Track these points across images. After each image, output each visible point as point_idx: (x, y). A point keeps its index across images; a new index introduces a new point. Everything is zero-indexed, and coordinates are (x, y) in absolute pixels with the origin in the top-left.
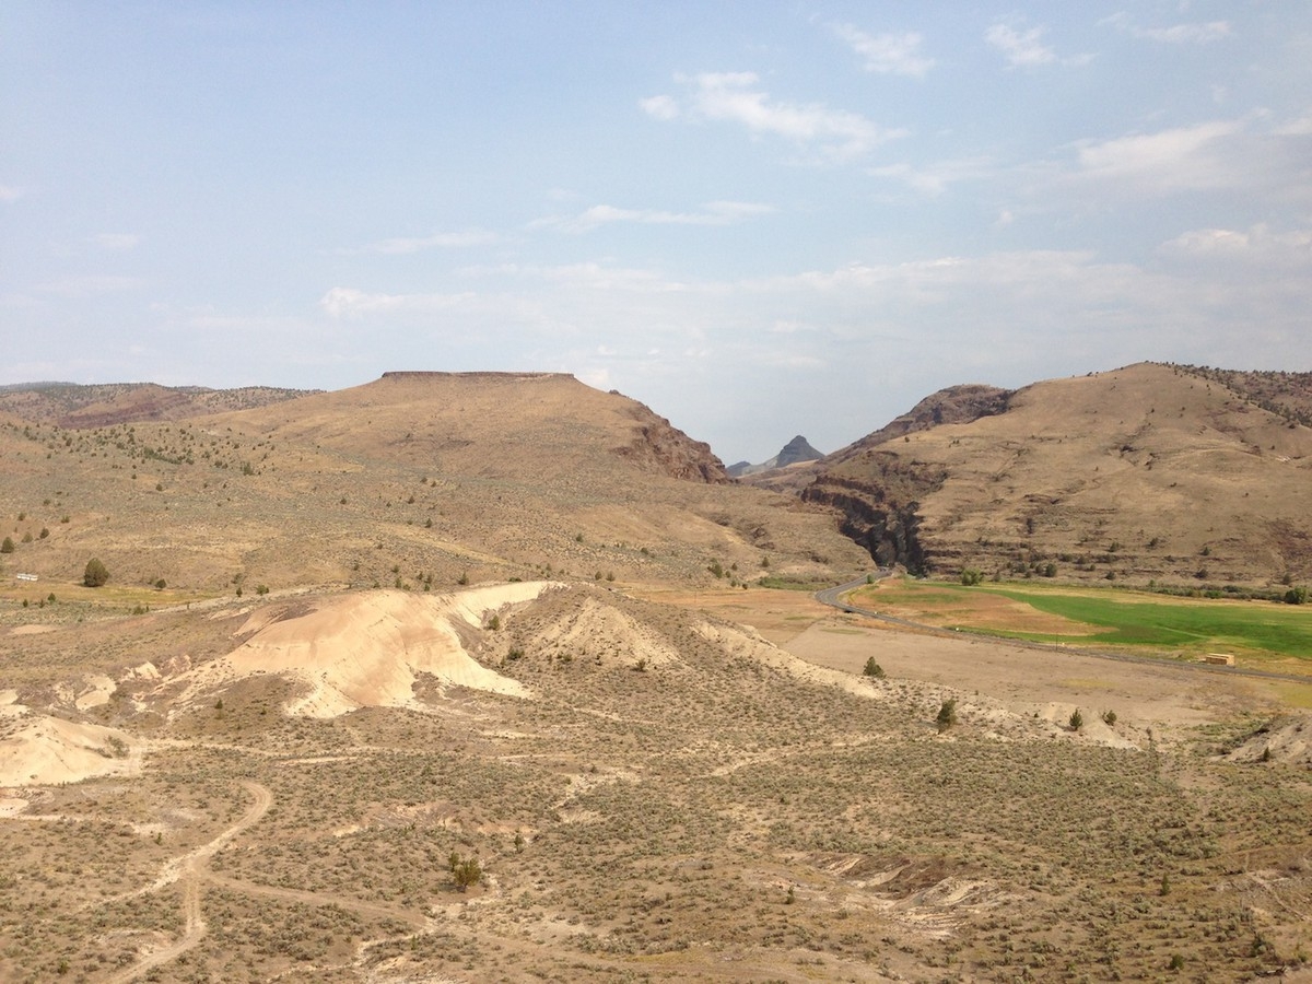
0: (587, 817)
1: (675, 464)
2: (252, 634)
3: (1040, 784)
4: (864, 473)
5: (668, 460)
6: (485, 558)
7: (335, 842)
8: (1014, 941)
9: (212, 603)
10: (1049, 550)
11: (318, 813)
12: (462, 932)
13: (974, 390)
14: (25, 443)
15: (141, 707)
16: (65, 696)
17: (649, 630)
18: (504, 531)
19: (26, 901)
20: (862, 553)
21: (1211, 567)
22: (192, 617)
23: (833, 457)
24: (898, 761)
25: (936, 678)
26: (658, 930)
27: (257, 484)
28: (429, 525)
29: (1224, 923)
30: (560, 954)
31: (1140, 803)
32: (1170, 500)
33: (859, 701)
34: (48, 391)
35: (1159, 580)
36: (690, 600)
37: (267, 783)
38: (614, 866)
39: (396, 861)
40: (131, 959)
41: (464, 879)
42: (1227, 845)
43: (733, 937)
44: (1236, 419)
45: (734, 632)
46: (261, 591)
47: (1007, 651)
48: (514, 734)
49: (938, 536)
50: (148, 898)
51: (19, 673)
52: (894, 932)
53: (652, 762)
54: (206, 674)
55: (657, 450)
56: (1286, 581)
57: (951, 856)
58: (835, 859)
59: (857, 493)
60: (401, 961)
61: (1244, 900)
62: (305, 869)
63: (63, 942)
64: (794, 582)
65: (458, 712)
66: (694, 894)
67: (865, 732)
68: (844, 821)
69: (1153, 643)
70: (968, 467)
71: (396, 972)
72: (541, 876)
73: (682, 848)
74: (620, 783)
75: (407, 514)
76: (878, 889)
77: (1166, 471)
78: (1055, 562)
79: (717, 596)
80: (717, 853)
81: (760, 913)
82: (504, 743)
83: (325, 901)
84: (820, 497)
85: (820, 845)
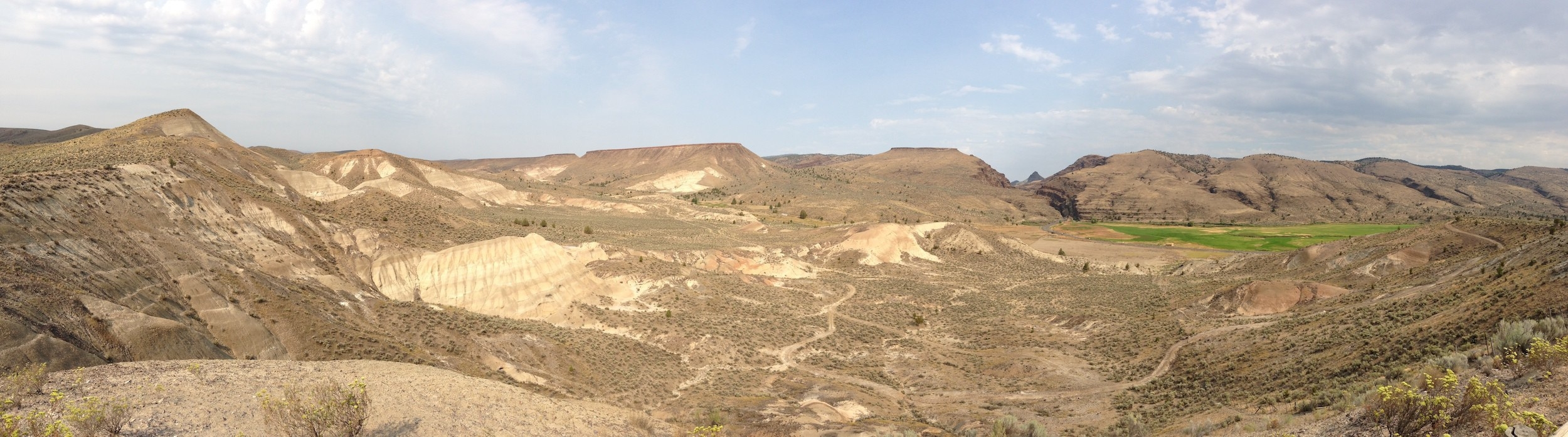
0: (961, 304)
1: (993, 181)
2: (849, 236)
3: (1116, 288)
4: (1058, 185)
5: (991, 179)
6: (926, 213)
7: (875, 306)
8: (1108, 339)
9: (837, 225)
10: (1119, 211)
11: (870, 296)
12: (918, 339)
13: (1095, 156)
14: (784, 173)
15: (816, 257)
16: (795, 252)
17: (983, 240)
18: (932, 204)
19: (783, 312)
20: (1057, 213)
21: (1167, 216)
22: (831, 230)
23: (1047, 179)
24: (1070, 283)
25: (1083, 255)
26: (985, 341)
27: (850, 186)
28: (906, 201)
29: (1171, 325)
30: (951, 349)
31: (1146, 291)
32: (1155, 194)
33: (1057, 264)
34: (791, 157)
35: (1152, 221)
36: (998, 229)
37: (854, 285)
38: (970, 320)
39: (895, 314)
40: (813, 335)
41: (918, 322)
42: (1171, 301)
43: (1012, 344)
44: (1174, 169)
45: (1013, 241)
46: (852, 222)
47: (1106, 245)
48: (935, 275)
49: (1083, 207)
50: (818, 317)
51: (782, 244)
52: (1068, 340)
53: (984, 286)
54: (835, 249)
55: (987, 176)
56: (1188, 220)
57: (1087, 313)
58: (1048, 317)
59: (1056, 192)
60: (897, 347)
61: (1176, 317)
62: (866, 314)
63: (793, 327)
64: (1034, 223)
65: (916, 266)
66: (998, 330)
67: (1058, 274)
68: (1051, 304)
69: (1150, 241)
70: (1093, 183)
71: (896, 350)
72: (945, 323)
73: (994, 315)
74: (972, 292)
75: (899, 197)
76: (1063, 326)
77: (1154, 185)
78: (1121, 215)
79: (1007, 228)
80: (1007, 316)
81: (1022, 336)
82: (932, 277)
83: (873, 325)
84: (1043, 193)
85: (1043, 312)
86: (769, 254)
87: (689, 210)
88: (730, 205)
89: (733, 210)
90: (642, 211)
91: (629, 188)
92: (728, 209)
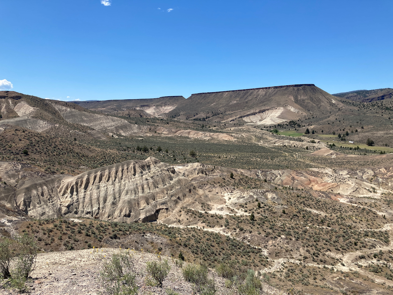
15: (381, 180)
16: (360, 174)
19: (347, 224)
50: (380, 232)
63: (356, 237)
86: (336, 175)
87: (270, 138)
88: (304, 134)
89: (306, 138)
90: (233, 140)
91: (223, 121)
92: (303, 138)
